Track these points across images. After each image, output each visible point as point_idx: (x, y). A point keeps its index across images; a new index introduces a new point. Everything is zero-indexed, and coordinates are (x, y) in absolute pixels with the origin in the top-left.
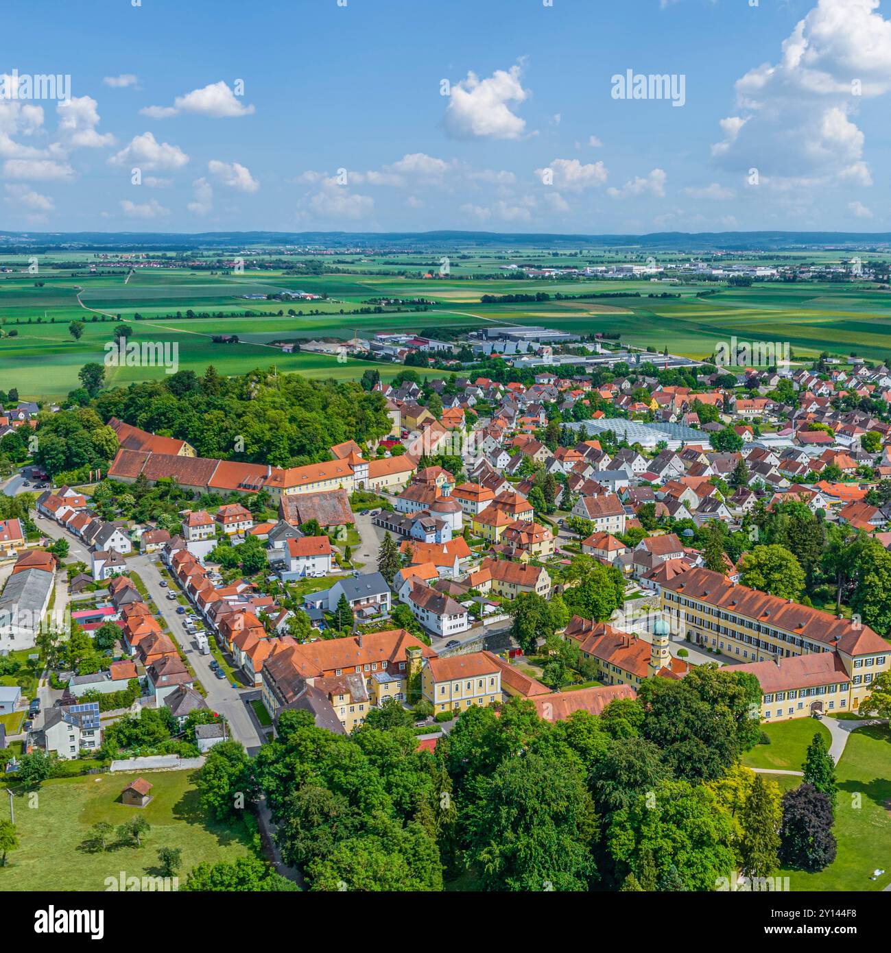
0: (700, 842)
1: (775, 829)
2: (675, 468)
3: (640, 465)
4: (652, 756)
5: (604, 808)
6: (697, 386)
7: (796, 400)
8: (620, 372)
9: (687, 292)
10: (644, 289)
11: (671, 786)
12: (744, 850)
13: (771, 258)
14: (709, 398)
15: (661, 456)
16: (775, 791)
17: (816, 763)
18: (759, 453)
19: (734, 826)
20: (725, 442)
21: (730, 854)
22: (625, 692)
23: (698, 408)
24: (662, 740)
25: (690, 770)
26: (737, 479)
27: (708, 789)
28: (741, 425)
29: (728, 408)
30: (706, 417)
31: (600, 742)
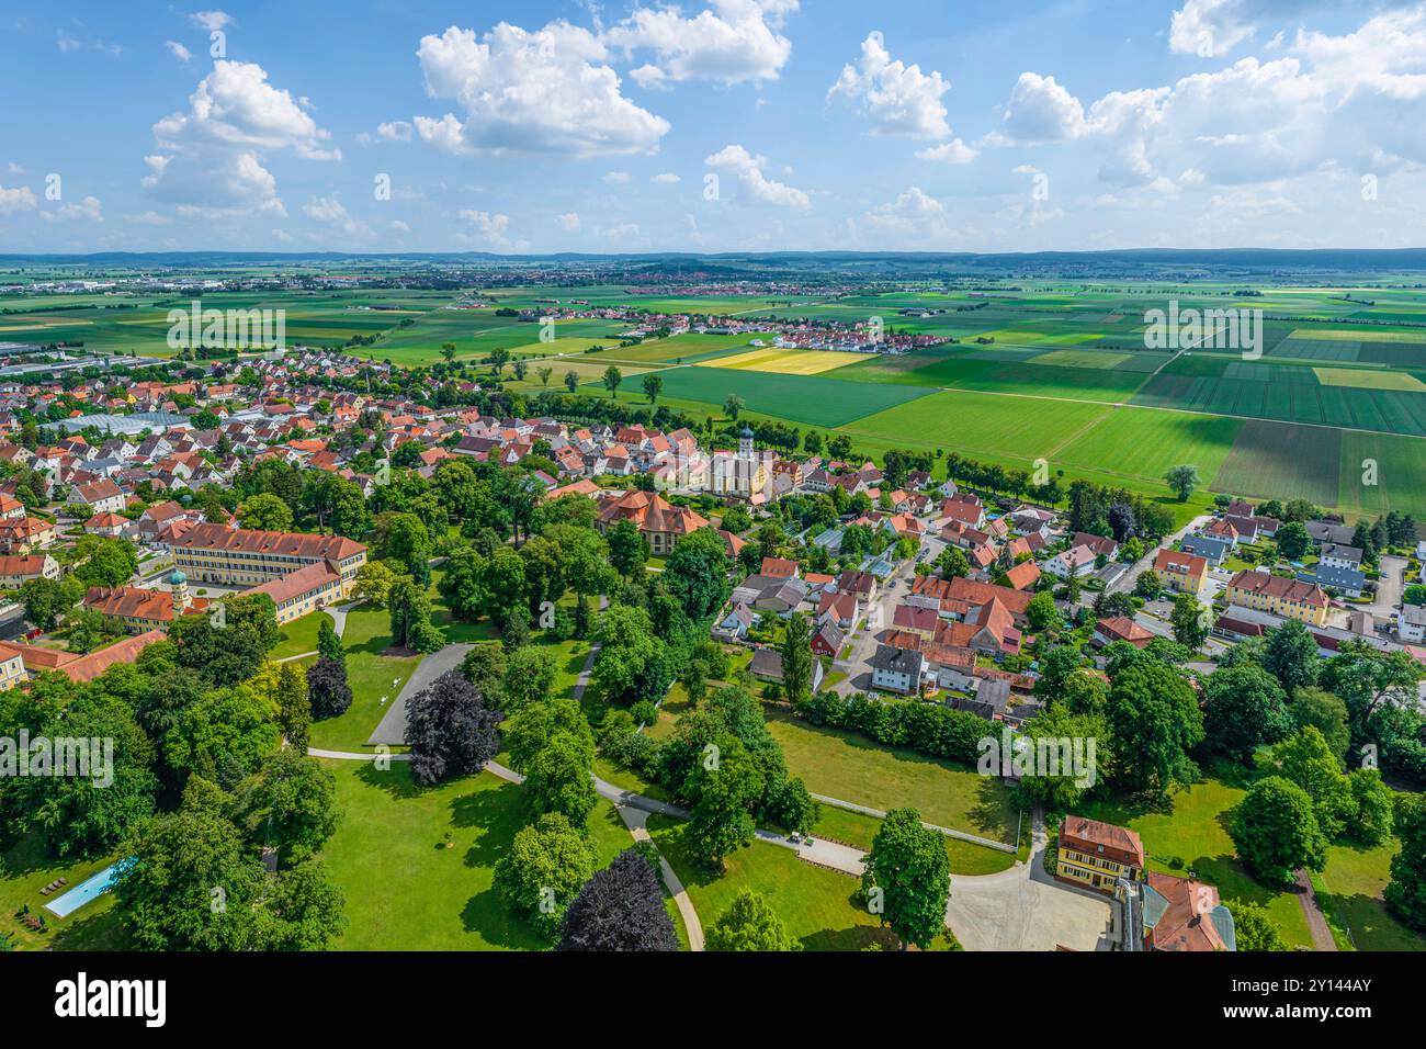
0: (247, 727)
1: (305, 698)
2: (164, 448)
3: (129, 451)
4: (191, 678)
5: (156, 733)
6: (172, 379)
7: (259, 382)
8: (90, 375)
9: (144, 303)
10: (100, 301)
11: (212, 695)
12: (284, 720)
13: (216, 273)
14: (183, 389)
15: (146, 441)
16: (300, 672)
17: (326, 641)
18: (236, 428)
19: (273, 706)
20: (205, 422)
21: (274, 727)
22: (156, 636)
23: (173, 397)
24: (197, 663)
25: (226, 677)
26: (222, 450)
27: (246, 687)
28: (217, 407)
29: (202, 395)
30: (183, 404)
31: (140, 683)
